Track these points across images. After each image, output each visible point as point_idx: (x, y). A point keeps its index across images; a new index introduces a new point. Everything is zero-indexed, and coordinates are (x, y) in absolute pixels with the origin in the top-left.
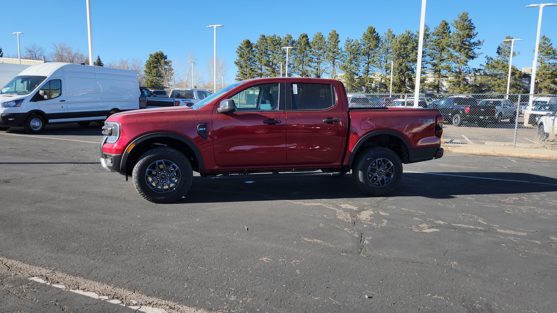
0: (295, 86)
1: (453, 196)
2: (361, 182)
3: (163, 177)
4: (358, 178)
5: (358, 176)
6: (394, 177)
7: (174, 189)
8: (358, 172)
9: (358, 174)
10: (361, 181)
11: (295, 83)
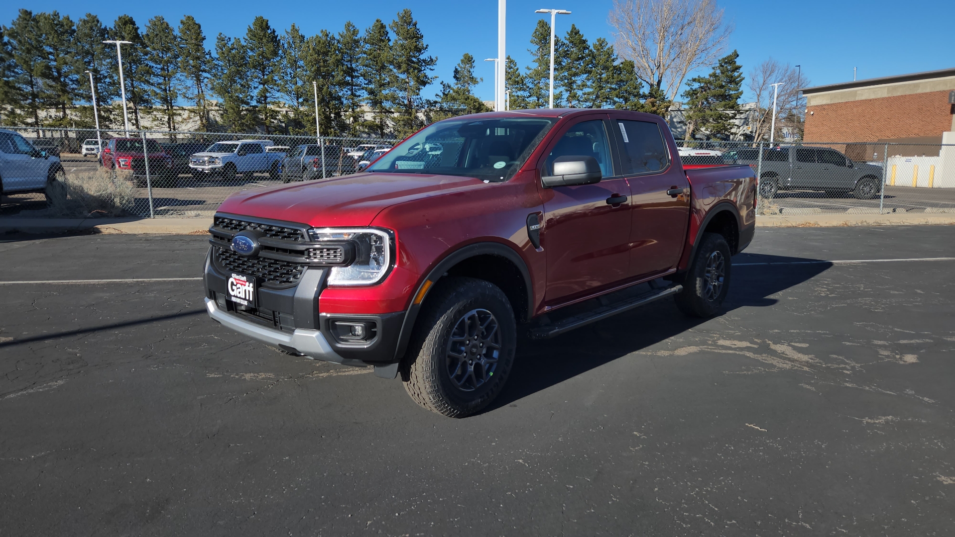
0: (621, 125)
1: (771, 297)
2: (699, 297)
3: (474, 350)
4: (696, 291)
5: (695, 287)
6: (724, 280)
7: (491, 374)
8: (696, 280)
9: (696, 284)
10: (699, 295)
11: (621, 121)
